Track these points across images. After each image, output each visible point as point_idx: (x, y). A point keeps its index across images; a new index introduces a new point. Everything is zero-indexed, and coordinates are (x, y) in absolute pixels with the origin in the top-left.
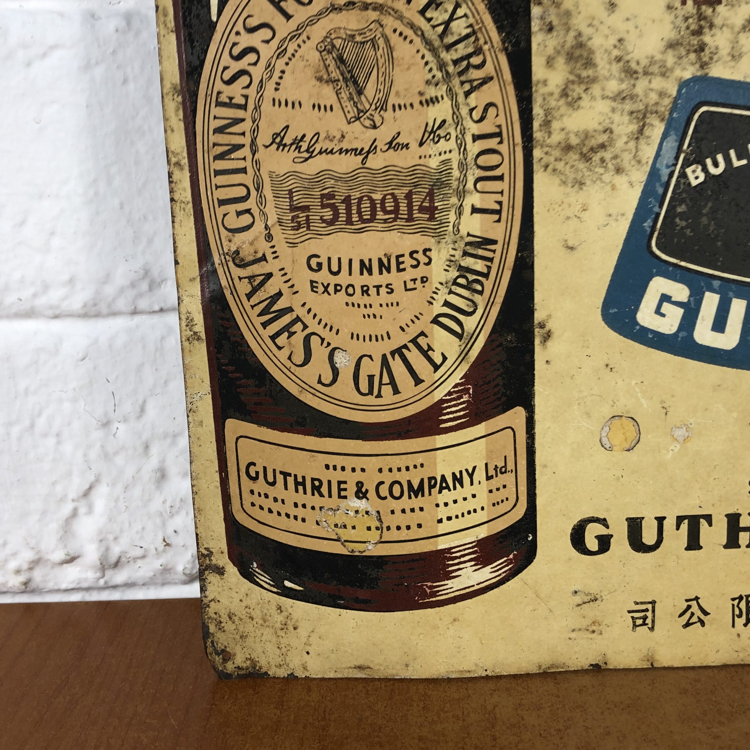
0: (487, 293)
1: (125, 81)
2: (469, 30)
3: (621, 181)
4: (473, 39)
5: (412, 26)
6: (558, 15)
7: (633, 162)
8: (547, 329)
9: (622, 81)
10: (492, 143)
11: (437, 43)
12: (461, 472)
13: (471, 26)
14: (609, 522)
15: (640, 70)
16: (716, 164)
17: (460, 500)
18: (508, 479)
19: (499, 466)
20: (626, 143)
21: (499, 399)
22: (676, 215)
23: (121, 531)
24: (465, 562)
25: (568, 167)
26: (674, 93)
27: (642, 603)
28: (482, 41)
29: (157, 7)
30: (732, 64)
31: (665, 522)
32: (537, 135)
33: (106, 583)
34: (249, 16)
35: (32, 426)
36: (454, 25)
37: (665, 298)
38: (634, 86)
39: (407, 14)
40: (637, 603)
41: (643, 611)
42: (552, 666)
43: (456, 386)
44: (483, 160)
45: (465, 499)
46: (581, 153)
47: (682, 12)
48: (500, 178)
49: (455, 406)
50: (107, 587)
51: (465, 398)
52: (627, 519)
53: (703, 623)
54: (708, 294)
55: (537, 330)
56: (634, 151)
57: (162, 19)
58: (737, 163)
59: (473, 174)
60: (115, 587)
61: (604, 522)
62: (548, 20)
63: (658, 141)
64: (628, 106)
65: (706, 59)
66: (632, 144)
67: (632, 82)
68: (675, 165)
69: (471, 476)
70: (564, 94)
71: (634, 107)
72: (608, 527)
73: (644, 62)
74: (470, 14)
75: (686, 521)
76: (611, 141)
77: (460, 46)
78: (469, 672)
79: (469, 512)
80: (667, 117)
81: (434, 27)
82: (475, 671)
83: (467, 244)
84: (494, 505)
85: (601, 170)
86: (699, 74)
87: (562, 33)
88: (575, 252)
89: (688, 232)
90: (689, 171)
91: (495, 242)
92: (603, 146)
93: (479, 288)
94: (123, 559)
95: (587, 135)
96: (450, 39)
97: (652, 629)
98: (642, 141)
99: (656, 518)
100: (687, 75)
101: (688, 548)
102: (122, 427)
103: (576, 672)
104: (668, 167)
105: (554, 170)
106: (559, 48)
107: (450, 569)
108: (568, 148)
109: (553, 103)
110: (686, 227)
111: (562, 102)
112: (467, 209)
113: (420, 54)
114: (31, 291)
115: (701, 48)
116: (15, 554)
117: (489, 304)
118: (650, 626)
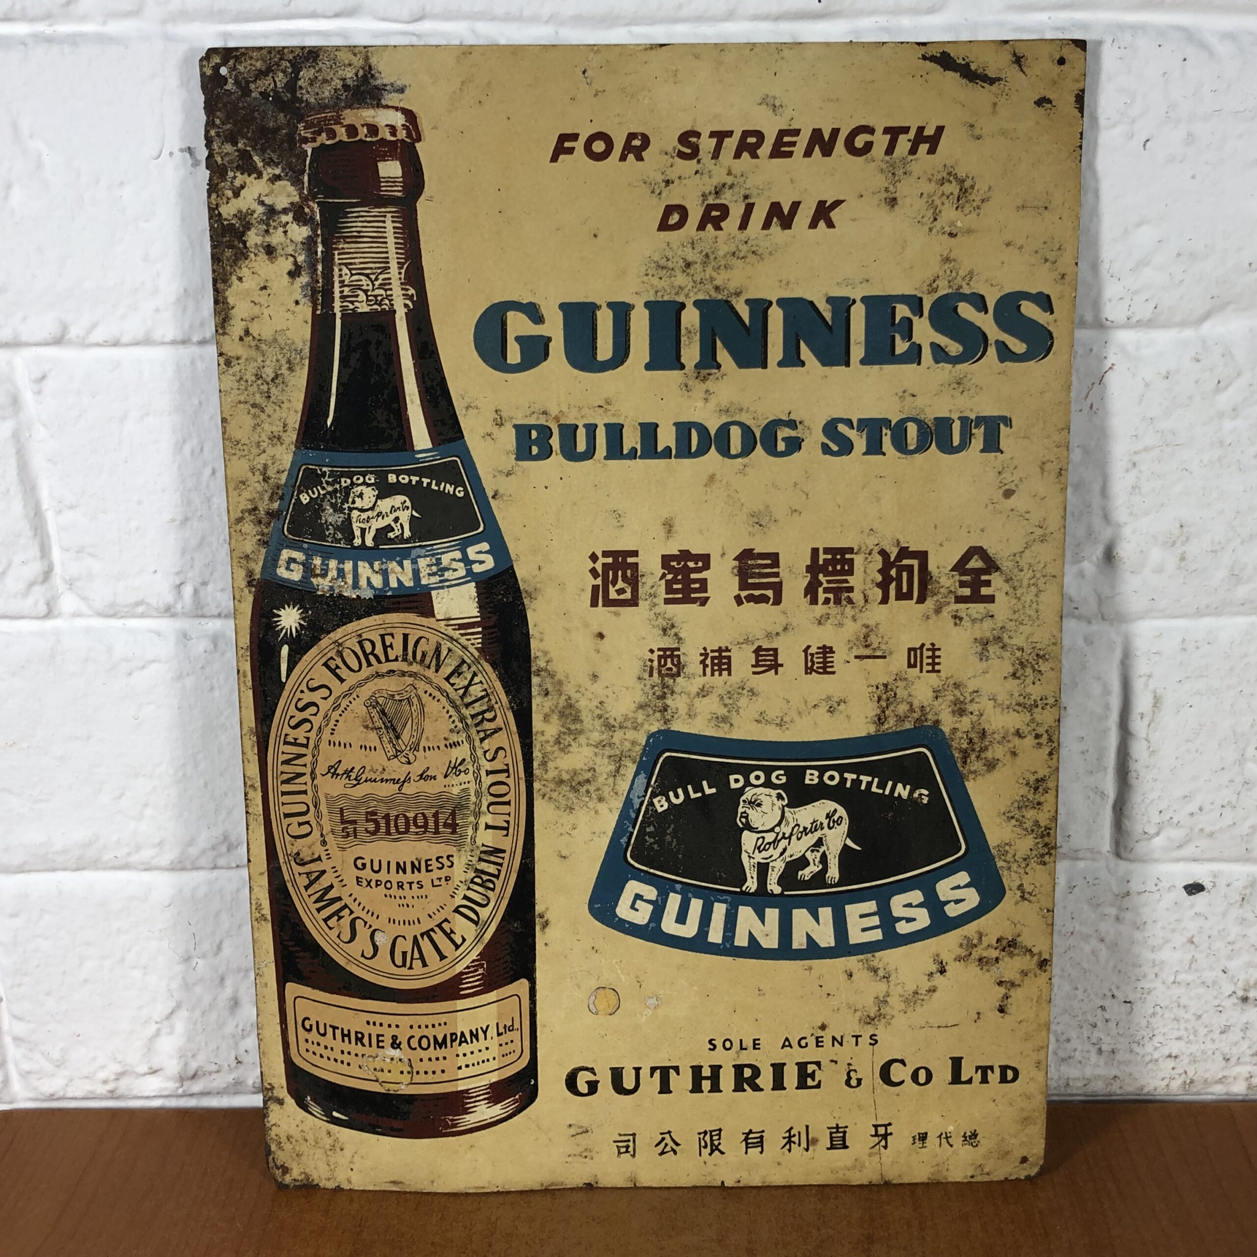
0: (498, 890)
1: (212, 689)
2: (484, 693)
3: (602, 807)
4: (486, 699)
5: (439, 689)
6: (552, 683)
7: (612, 793)
8: (545, 918)
9: (603, 733)
10: (502, 777)
11: (458, 702)
12: (477, 1030)
13: (485, 690)
14: (596, 1071)
15: (617, 725)
16: (677, 796)
17: (476, 1052)
18: (515, 1035)
19: (508, 1025)
20: (606, 779)
21: (507, 972)
22: (646, 834)
23: (199, 1050)
24: (480, 1101)
25: (561, 796)
26: (644, 743)
27: (625, 1135)
28: (493, 702)
29: (238, 671)
30: (690, 720)
31: (641, 1072)
32: (537, 772)
33: (184, 1091)
34: (311, 679)
35: (123, 960)
36: (471, 688)
37: (638, 897)
38: (612, 736)
39: (434, 680)
40: (620, 1135)
41: (625, 1141)
42: (553, 1184)
43: (473, 961)
44: (494, 790)
45: (480, 1051)
46: (571, 786)
47: (649, 682)
48: (508, 803)
49: (472, 977)
50: (183, 1095)
51: (481, 971)
52: (611, 1069)
53: (675, 1152)
54: (671, 894)
55: (537, 920)
56: (612, 785)
57: (242, 679)
58: (693, 796)
59: (486, 800)
60: (192, 1095)
61: (592, 1070)
62: (544, 687)
63: (631, 778)
64: (608, 751)
65: (669, 717)
66: (611, 780)
67: (611, 734)
68: (645, 796)
69: (485, 1032)
70: (558, 742)
71: (612, 753)
72: (595, 1074)
73: (620, 719)
74: (484, 681)
75: (658, 1071)
76: (594, 776)
77: (477, 705)
78: (483, 1188)
79: (483, 1062)
80: (638, 759)
81: (456, 690)
82: (488, 1188)
83: (482, 852)
84: (503, 1056)
85: (587, 799)
86: (663, 728)
87: (556, 697)
88: (567, 860)
89: (656, 847)
90: (655, 801)
91: (504, 851)
92: (588, 781)
93: (491, 886)
94: (200, 1073)
95: (575, 773)
96: (468, 700)
97: (634, 1156)
98: (618, 778)
99: (634, 1068)
100: (654, 729)
101: (660, 1092)
102: (201, 962)
103: (572, 1189)
104: (639, 797)
105: (550, 798)
106: (553, 708)
107: (468, 1106)
108: (561, 782)
109: (549, 749)
110: (654, 843)
111: (556, 748)
112: (482, 826)
113: (445, 710)
114: (126, 850)
115: (665, 709)
116: (103, 1067)
117: (499, 899)
118: (632, 1153)
